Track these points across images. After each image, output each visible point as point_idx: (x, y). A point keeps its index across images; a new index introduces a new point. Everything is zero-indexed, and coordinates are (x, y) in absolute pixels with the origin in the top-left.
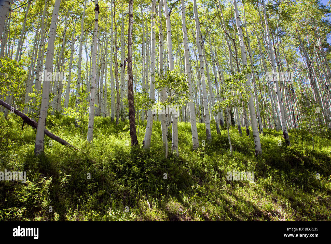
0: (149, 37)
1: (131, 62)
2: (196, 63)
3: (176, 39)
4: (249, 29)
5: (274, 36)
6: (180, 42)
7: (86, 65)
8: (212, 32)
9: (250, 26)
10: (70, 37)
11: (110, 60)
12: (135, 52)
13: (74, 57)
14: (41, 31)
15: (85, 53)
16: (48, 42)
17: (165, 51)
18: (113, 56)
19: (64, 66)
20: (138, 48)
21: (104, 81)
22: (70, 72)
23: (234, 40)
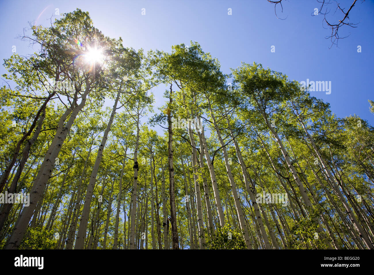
0: (193, 188)
1: (176, 222)
2: (251, 211)
3: (223, 187)
4: (302, 163)
5: (332, 166)
6: (228, 189)
7: (123, 227)
8: (262, 173)
9: (301, 160)
10: (108, 197)
11: (151, 219)
12: (179, 206)
13: (111, 218)
14: (77, 192)
15: (123, 213)
16: (83, 204)
17: (212, 201)
18: (154, 213)
19: (100, 230)
20: (181, 202)
21: (145, 244)
22: (105, 236)
23: (288, 179)
